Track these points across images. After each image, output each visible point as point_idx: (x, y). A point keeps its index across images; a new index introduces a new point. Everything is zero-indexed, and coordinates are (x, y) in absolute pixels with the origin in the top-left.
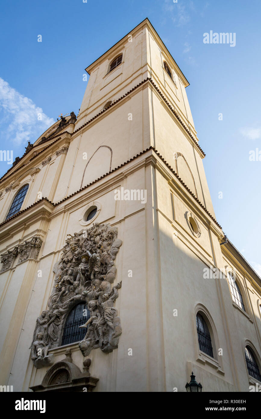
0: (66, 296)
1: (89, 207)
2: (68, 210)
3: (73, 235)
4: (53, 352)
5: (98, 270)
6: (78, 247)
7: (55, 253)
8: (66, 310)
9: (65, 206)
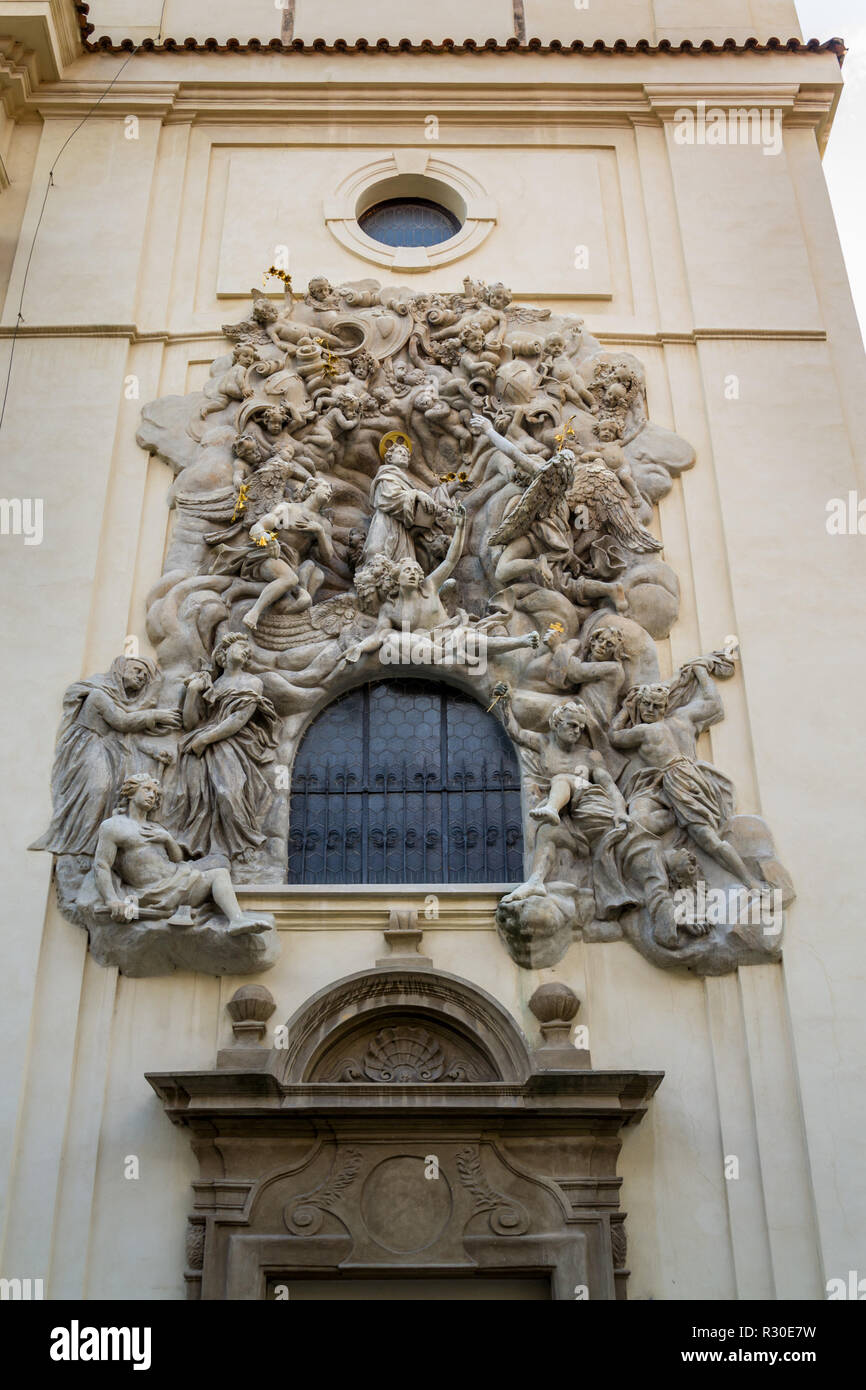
0: (305, 616)
1: (395, 174)
2: (200, 118)
3: (300, 286)
4: (278, 906)
5: (564, 545)
6: (353, 368)
7: (137, 335)
8: (315, 695)
9: (185, 86)
